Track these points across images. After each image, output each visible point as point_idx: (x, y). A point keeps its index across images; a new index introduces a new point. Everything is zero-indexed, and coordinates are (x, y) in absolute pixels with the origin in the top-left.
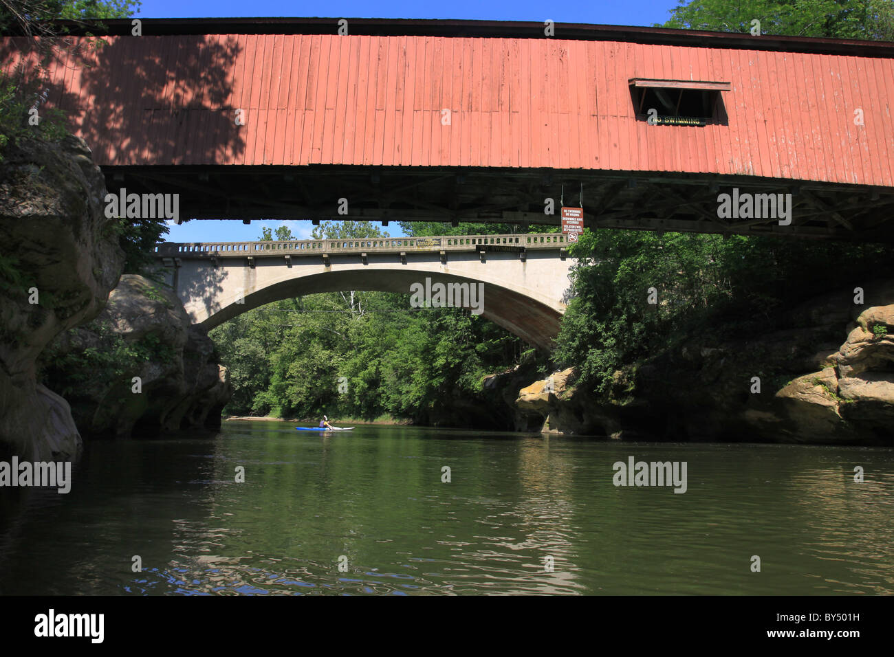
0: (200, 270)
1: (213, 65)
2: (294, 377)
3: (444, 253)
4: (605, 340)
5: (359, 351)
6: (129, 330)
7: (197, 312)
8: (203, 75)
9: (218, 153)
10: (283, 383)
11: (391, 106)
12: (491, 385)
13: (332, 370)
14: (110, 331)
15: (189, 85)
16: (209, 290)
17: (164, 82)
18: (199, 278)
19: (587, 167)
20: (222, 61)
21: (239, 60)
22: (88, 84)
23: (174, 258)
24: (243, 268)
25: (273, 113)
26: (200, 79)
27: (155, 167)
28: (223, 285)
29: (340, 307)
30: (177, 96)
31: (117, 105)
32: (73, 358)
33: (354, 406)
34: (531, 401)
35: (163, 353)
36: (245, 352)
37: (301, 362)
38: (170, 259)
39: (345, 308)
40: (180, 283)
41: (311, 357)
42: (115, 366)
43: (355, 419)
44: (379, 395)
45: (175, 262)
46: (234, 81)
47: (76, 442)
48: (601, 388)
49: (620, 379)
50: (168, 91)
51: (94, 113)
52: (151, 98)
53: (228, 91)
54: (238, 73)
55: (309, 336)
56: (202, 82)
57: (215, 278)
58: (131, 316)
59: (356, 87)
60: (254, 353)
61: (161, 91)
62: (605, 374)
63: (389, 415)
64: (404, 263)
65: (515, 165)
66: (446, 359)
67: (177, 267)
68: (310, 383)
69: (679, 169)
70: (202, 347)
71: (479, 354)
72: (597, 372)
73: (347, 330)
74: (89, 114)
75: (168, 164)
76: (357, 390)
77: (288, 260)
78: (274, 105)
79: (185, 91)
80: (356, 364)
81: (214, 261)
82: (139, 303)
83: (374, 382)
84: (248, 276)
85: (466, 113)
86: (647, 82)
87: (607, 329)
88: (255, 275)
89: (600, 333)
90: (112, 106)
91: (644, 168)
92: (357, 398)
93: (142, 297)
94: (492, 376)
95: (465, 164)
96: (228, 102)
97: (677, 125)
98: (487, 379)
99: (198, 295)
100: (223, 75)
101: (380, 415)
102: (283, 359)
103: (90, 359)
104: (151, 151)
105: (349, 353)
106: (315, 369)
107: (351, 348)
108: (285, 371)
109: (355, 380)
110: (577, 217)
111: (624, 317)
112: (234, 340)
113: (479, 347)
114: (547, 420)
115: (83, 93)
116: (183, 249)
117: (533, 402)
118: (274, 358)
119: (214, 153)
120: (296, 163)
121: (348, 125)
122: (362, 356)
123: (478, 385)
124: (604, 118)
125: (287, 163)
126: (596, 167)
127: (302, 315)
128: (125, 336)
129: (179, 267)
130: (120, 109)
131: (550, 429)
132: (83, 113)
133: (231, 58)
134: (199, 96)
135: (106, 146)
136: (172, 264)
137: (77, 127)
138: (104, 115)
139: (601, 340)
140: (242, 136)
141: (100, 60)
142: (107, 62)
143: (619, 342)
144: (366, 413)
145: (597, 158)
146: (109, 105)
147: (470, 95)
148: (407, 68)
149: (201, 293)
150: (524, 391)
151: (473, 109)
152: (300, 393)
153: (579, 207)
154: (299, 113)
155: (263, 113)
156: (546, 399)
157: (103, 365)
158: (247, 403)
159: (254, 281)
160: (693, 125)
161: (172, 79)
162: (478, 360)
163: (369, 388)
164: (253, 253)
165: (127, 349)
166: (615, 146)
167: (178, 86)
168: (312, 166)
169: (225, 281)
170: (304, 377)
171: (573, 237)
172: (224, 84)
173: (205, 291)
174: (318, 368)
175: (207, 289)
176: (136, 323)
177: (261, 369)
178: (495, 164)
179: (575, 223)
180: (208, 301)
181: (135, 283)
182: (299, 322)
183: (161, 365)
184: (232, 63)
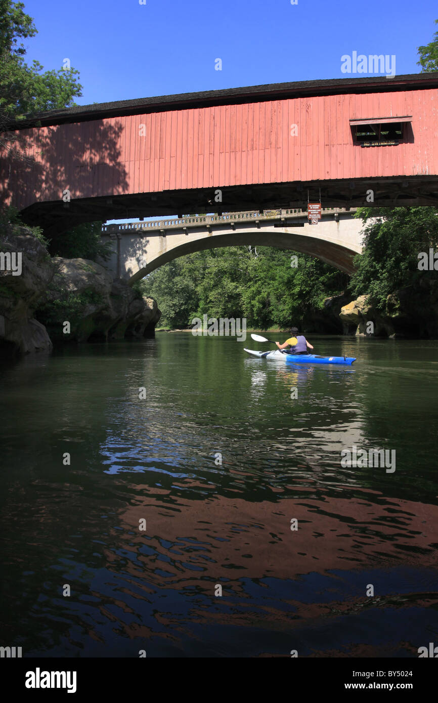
0: (132, 240)
1: (109, 139)
2: (213, 302)
3: (283, 219)
4: (381, 275)
5: (256, 282)
6: (76, 289)
7: (132, 267)
8: (104, 145)
9: (115, 190)
10: (207, 306)
11: (207, 152)
12: (329, 304)
13: (239, 295)
14: (66, 290)
15: (97, 151)
16: (139, 252)
17: (84, 151)
18: (132, 245)
19: (322, 178)
20: (113, 136)
21: (123, 135)
22: (45, 157)
23: (116, 234)
24: (158, 237)
25: (142, 162)
26: (102, 148)
27: (84, 199)
28: (146, 249)
29: (241, 252)
30: (91, 159)
31: (61, 167)
32: (49, 305)
33: (254, 320)
34: (347, 315)
35: (96, 299)
36: (181, 286)
37: (217, 291)
38: (114, 235)
39: (245, 252)
40: (121, 249)
41: (223, 287)
42: (70, 307)
43: (255, 329)
44: (270, 312)
45: (118, 236)
46: (120, 147)
47: (48, 344)
48: (380, 305)
49: (390, 299)
50: (86, 156)
51: (50, 172)
52: (78, 160)
53: (119, 154)
54: (122, 142)
55: (221, 273)
56: (104, 150)
57: (142, 245)
58: (76, 283)
59: (187, 141)
60: (187, 286)
61: (81, 156)
62: (382, 297)
63: (277, 326)
64: (259, 227)
65: (279, 181)
66: (301, 288)
67: (119, 239)
68: (224, 305)
69: (380, 175)
70: (124, 292)
71: (323, 283)
72: (377, 296)
73: (247, 268)
74: (47, 173)
75: (89, 197)
76: (255, 309)
77: (185, 230)
78: (143, 158)
79: (95, 155)
80: (253, 291)
81: (140, 234)
82: (80, 275)
83: (265, 304)
84: (162, 242)
85: (250, 151)
86: (358, 122)
87: (383, 268)
88: (166, 241)
89: (378, 270)
90: (59, 168)
91: (358, 176)
92: (255, 315)
93: (80, 271)
94: (330, 298)
95: (249, 183)
96: (119, 160)
97: (380, 146)
98: (327, 301)
99: (132, 256)
100: (115, 144)
101: (271, 326)
102: (205, 290)
103: (57, 305)
104: (80, 192)
105: (249, 284)
106: (226, 296)
107: (250, 280)
108: (207, 297)
109: (253, 302)
110: (317, 209)
111: (393, 259)
112: (174, 278)
113: (321, 279)
114: (358, 327)
115: (43, 162)
116: (121, 228)
117: (349, 315)
118: (199, 289)
119: (113, 190)
120: (156, 190)
121: (183, 165)
122: (257, 285)
123: (321, 305)
124: (333, 147)
125: (151, 191)
126: (327, 178)
127: (215, 259)
128: (74, 292)
129: (120, 239)
130: (63, 169)
131: (360, 333)
132: (45, 173)
133: (118, 133)
134: (102, 158)
135: (58, 190)
136: (116, 237)
137: (42, 181)
138: (55, 173)
139: (379, 275)
140: (127, 180)
141: (50, 141)
142: (55, 142)
143: (391, 275)
144: (263, 324)
145: (328, 172)
146: (57, 168)
147: (253, 140)
148: (215, 127)
149: (134, 255)
150: (343, 308)
151: (254, 148)
152: (218, 313)
153: (319, 203)
154: (157, 160)
155: (137, 163)
156: (356, 313)
157: (64, 307)
158: (185, 321)
159: (166, 245)
160: (390, 145)
161: (88, 149)
162: (322, 287)
163: (263, 308)
164: (164, 228)
165: (75, 299)
166: (340, 163)
167: (91, 153)
168: (165, 191)
169: (148, 246)
170: (220, 301)
171: (315, 221)
172: (115, 149)
173: (136, 254)
174: (228, 295)
175: (138, 252)
176: (79, 285)
177: (193, 297)
178: (267, 181)
179: (316, 213)
180: (138, 260)
181: (78, 263)
182: (214, 264)
183: (95, 305)
184: (119, 136)
